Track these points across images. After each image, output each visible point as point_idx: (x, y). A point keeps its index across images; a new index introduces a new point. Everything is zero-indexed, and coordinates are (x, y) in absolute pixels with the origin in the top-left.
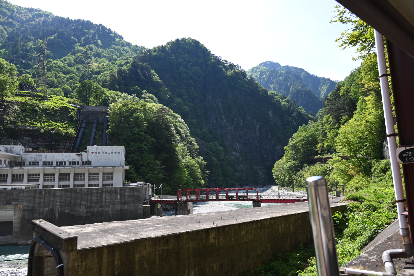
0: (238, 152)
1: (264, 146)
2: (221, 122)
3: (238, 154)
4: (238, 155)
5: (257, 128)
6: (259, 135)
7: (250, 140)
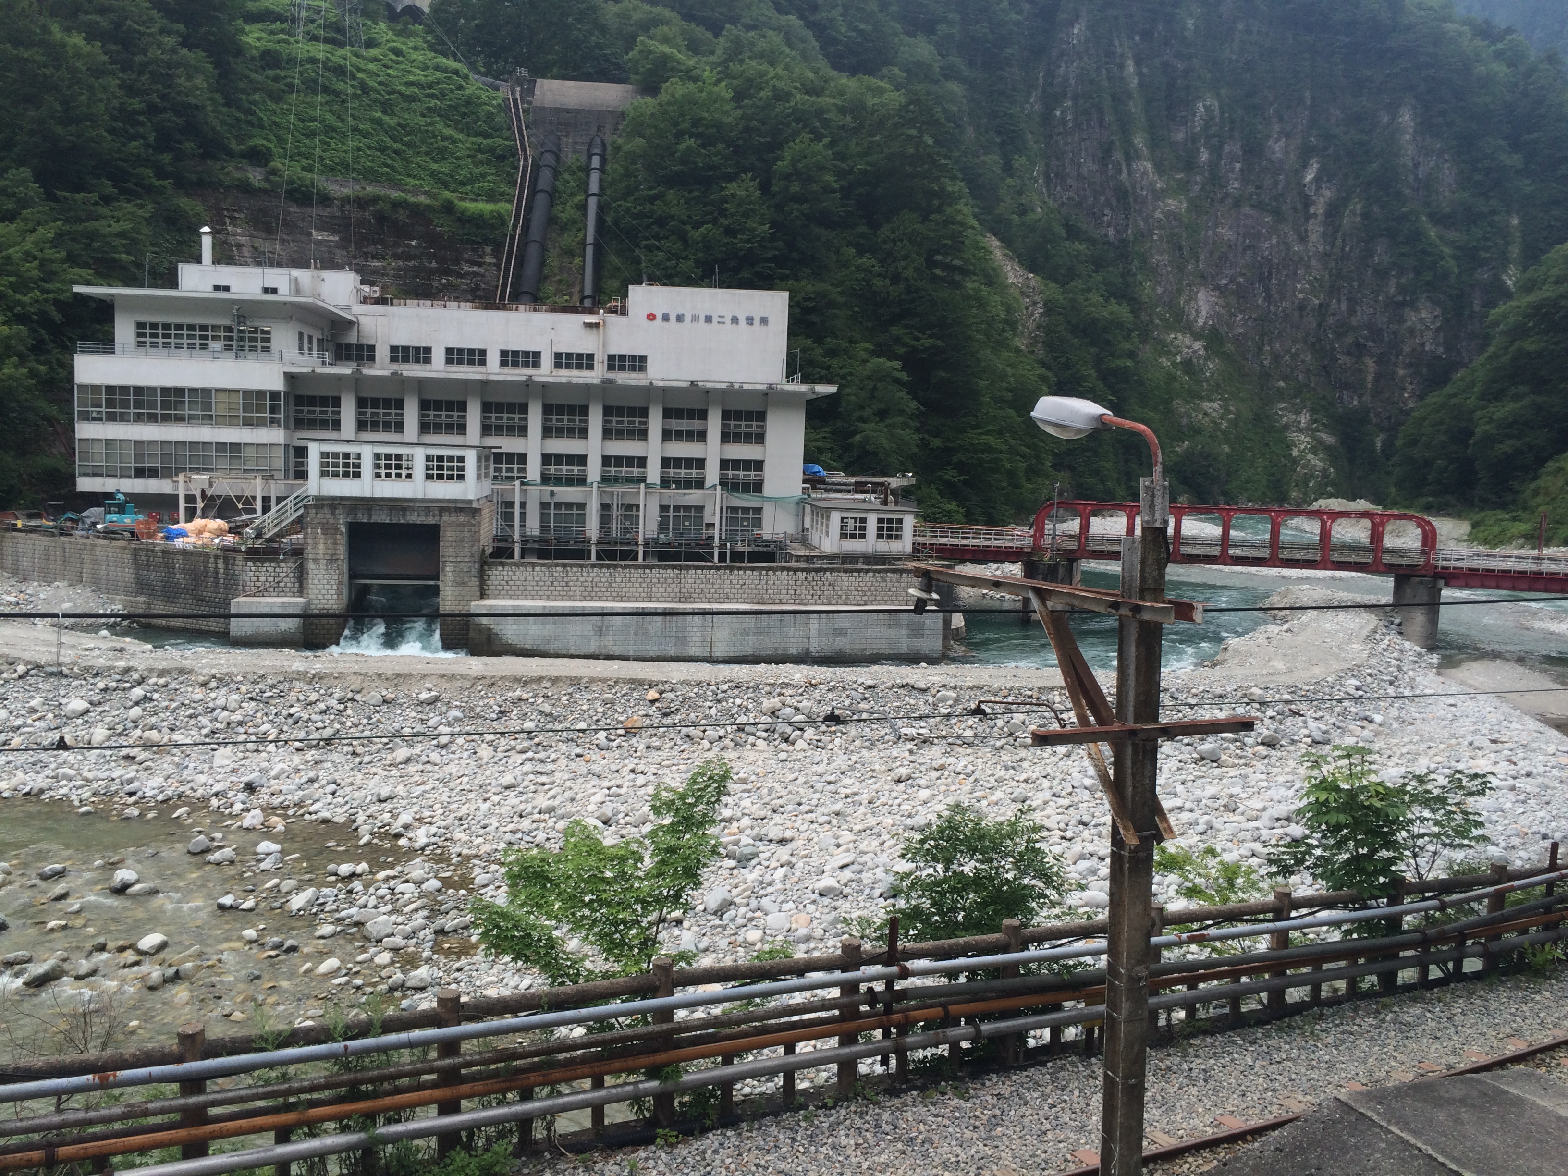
0: (1196, 336)
1: (1344, 306)
2: (1125, 171)
3: (1198, 345)
4: (1195, 352)
5: (1319, 208)
6: (1321, 248)
7: (1270, 274)
